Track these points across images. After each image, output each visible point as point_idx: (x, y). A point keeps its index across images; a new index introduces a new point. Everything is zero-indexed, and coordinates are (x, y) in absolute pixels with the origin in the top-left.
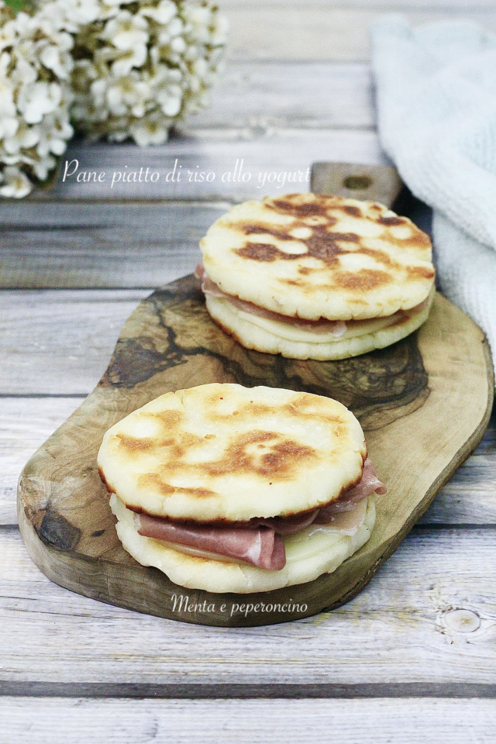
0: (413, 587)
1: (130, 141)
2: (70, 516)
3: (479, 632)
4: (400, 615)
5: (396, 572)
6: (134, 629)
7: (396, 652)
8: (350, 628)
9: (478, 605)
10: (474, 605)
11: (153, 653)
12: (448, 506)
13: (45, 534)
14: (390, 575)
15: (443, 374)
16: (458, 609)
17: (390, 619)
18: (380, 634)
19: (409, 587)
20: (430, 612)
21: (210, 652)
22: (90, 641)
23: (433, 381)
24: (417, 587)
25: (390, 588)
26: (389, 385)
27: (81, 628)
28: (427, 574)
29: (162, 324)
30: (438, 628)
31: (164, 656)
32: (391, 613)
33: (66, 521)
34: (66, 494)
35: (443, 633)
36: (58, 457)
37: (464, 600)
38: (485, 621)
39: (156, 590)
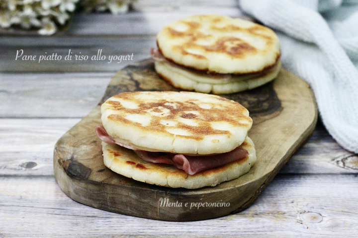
0: (282, 202)
1: (108, 11)
2: (85, 163)
3: (322, 223)
4: (276, 215)
5: (271, 195)
6: (123, 223)
7: (276, 232)
8: (248, 222)
9: (320, 210)
10: (318, 210)
11: (135, 234)
12: (297, 165)
13: (71, 172)
14: (268, 197)
15: (289, 101)
16: (309, 212)
17: (271, 217)
18: (266, 224)
19: (280, 202)
20: (293, 213)
21: (168, 233)
22: (97, 228)
23: (284, 104)
24: (285, 202)
25: (269, 202)
26: (260, 105)
27: (92, 222)
28: (289, 196)
29: (132, 79)
30: (299, 221)
31: (141, 235)
32: (271, 214)
33: (82, 165)
34: (82, 153)
35: (302, 223)
36: (76, 137)
37: (311, 208)
38: (325, 218)
39: (136, 200)
